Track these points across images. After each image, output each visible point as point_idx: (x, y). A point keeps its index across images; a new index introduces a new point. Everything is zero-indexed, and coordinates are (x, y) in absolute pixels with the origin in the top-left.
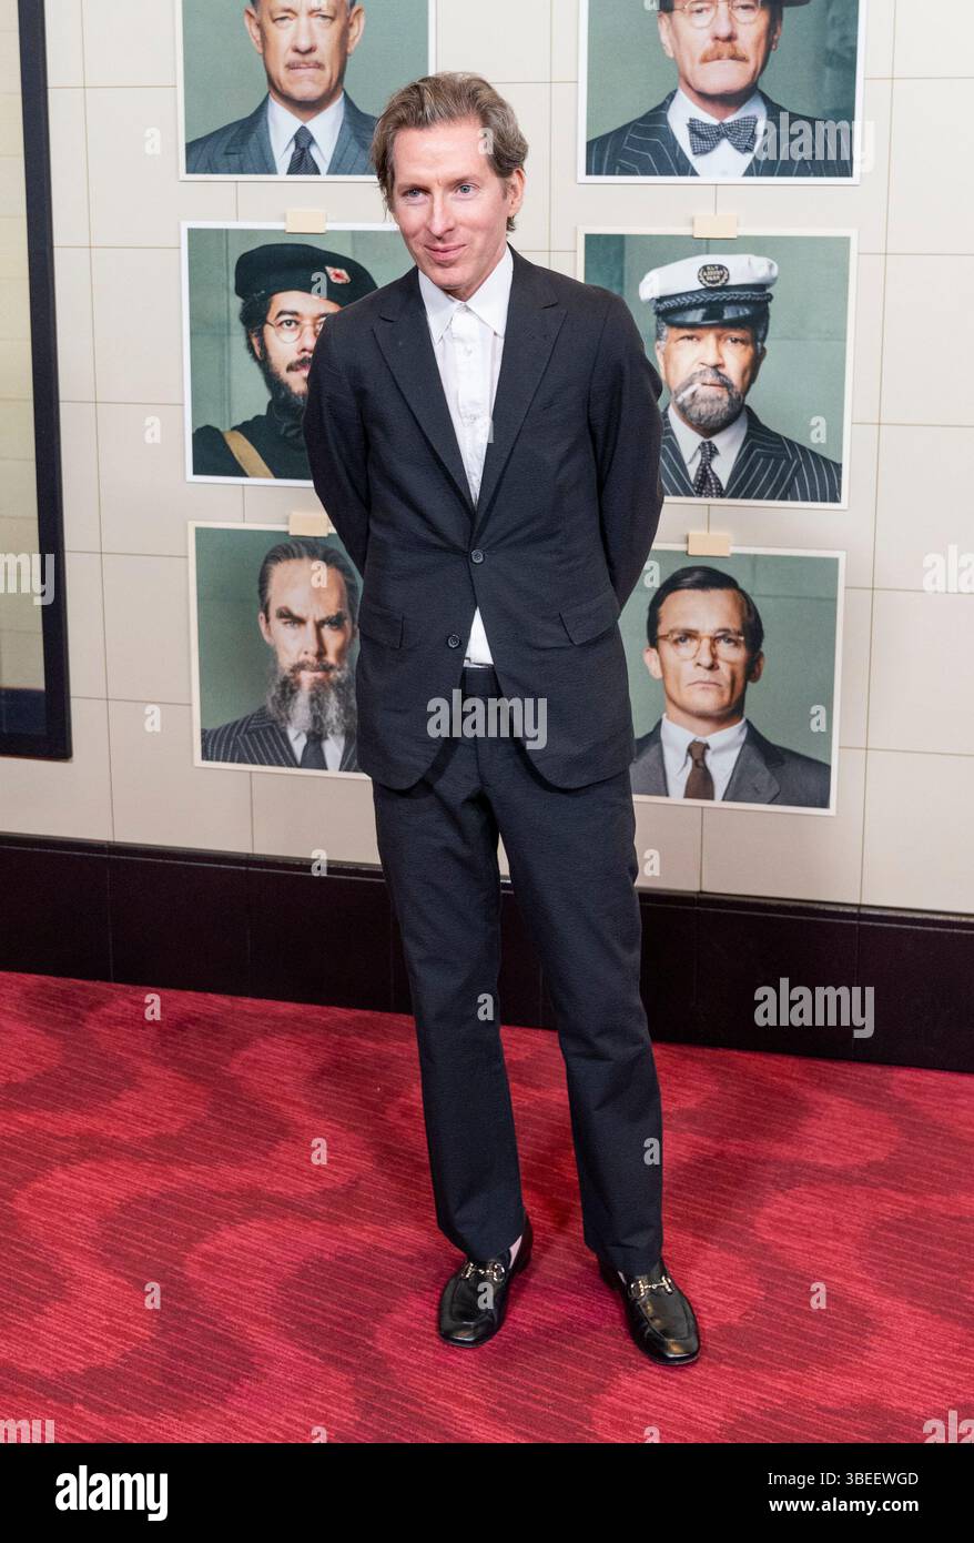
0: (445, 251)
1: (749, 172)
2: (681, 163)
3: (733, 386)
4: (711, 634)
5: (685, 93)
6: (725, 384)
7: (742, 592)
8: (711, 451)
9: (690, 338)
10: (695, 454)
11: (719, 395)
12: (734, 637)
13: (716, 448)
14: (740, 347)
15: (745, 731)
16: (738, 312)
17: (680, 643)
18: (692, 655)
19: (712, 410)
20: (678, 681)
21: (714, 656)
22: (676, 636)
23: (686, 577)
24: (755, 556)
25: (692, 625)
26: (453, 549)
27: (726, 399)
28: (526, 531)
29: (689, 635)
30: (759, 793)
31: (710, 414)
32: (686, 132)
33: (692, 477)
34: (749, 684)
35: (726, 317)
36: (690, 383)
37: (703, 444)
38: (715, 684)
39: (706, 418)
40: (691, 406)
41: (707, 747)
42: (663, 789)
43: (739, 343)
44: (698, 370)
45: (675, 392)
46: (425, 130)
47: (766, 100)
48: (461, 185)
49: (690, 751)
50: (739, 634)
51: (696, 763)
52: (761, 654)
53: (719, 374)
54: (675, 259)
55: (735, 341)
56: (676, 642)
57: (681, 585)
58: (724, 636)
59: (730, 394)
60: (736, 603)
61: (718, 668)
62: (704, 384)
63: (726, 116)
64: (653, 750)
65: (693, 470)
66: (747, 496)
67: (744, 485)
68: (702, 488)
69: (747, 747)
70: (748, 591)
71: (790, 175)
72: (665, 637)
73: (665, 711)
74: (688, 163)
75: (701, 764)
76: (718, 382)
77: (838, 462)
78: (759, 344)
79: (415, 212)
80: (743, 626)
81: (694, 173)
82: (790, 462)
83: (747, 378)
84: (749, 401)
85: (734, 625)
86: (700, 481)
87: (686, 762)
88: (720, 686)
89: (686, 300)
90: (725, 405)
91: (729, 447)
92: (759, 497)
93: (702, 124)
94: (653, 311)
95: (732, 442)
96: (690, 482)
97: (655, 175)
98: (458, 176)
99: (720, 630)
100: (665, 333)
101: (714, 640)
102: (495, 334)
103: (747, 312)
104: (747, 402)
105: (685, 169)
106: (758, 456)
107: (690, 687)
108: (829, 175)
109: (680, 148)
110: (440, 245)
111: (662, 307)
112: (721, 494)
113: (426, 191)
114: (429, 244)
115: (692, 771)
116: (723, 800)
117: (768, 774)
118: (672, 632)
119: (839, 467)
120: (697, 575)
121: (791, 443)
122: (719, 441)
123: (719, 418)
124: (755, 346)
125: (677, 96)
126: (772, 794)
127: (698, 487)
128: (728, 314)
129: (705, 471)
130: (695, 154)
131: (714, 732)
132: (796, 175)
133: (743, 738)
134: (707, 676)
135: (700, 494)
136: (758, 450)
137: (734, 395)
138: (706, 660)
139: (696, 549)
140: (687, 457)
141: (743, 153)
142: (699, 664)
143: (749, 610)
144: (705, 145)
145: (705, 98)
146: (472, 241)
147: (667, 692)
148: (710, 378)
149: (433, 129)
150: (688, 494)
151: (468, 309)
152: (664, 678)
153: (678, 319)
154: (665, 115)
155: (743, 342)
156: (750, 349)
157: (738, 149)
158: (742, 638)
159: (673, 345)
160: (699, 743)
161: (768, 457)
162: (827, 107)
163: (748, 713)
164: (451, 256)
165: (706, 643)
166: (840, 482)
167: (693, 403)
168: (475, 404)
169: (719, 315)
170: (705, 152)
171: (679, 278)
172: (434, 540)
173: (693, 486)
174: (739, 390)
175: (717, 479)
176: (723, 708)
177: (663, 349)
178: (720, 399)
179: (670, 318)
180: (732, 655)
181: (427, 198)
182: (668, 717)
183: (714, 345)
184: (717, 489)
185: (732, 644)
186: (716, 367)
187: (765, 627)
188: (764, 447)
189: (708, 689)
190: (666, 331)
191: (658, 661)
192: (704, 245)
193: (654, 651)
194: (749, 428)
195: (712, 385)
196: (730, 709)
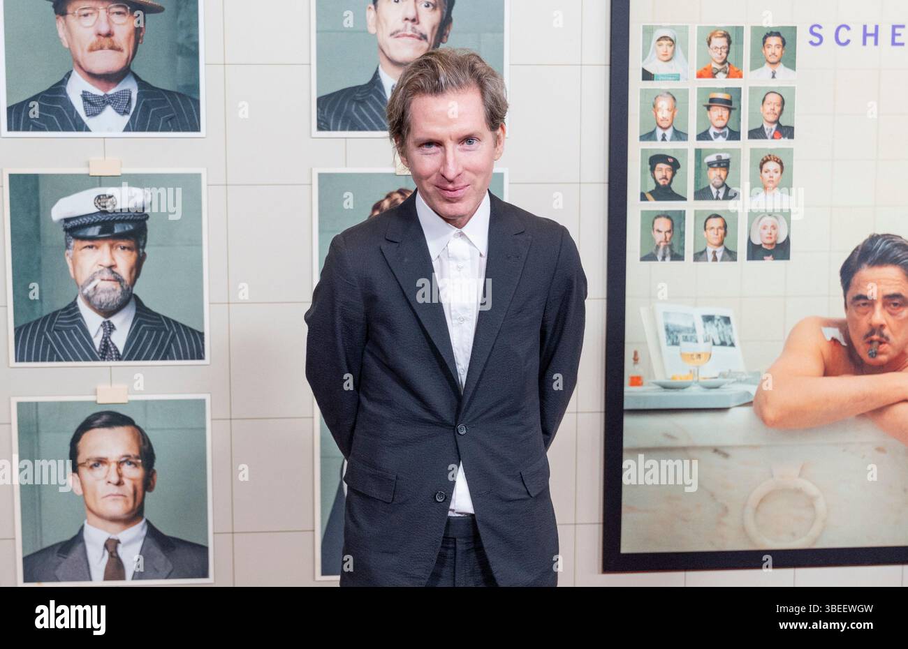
0: (454, 190)
1: (127, 129)
2: (78, 122)
3: (123, 280)
4: (118, 460)
5: (80, 74)
6: (118, 279)
7: (138, 428)
8: (110, 328)
9: (91, 247)
10: (98, 331)
11: (114, 287)
12: (134, 461)
13: (113, 325)
14: (127, 252)
15: (146, 527)
16: (125, 228)
17: (95, 468)
18: (104, 476)
19: (109, 299)
20: (94, 495)
21: (120, 476)
22: (91, 463)
23: (97, 419)
24: (147, 401)
25: (102, 454)
26: (442, 423)
27: (119, 290)
28: (499, 409)
29: (101, 461)
30: (158, 571)
31: (107, 301)
32: (81, 100)
33: (97, 347)
34: (147, 493)
35: (116, 231)
36: (92, 280)
37: (104, 323)
38: (122, 495)
39: (105, 304)
40: (93, 296)
41: (118, 542)
42: (88, 576)
43: (126, 250)
44: (98, 270)
45: (82, 286)
46: (440, 96)
47: (137, 78)
48: (468, 139)
49: (106, 546)
50: (137, 458)
51: (111, 555)
52: (154, 472)
53: (113, 272)
54: (77, 191)
55: (124, 248)
56: (91, 467)
57: (92, 426)
58: (127, 460)
59: (122, 287)
60: (134, 437)
61: (123, 484)
62: (102, 280)
63: (109, 89)
64: (79, 548)
65: (97, 342)
66: (138, 359)
67: (135, 351)
68: (105, 355)
69: (148, 539)
70: (142, 427)
71: (156, 130)
72: (83, 464)
73: (86, 518)
74: (83, 123)
75: (114, 554)
76: (112, 278)
77: (201, 331)
78: (141, 250)
79: (428, 161)
80: (140, 453)
81: (88, 130)
82: (167, 333)
83: (133, 274)
84: (136, 290)
85: (134, 452)
86: (103, 350)
87: (103, 555)
88: (125, 496)
89: (86, 220)
90: (119, 294)
91: (123, 325)
92: (147, 358)
93: (92, 95)
94: (63, 228)
95: (125, 320)
96: (95, 350)
97: (59, 130)
98: (466, 133)
99: (124, 456)
100: (72, 244)
101: (120, 464)
102: (481, 255)
103: (131, 227)
104: (134, 292)
105: (80, 126)
106: (144, 329)
107: (104, 500)
108: (184, 131)
109: (77, 112)
110: (450, 186)
111: (69, 225)
112: (119, 358)
113: (439, 144)
114: (440, 185)
115: (109, 561)
116: (133, 579)
117: (164, 557)
118: (88, 460)
119: (202, 334)
120: (104, 418)
121: (167, 319)
122: (115, 320)
123: (115, 303)
124: (138, 252)
125: (73, 73)
126: (167, 572)
127: (102, 354)
128: (118, 229)
129: (106, 342)
130: (88, 116)
131: (124, 530)
132: (161, 131)
133: (144, 532)
134: (116, 490)
135: (103, 358)
136: (144, 325)
137: (125, 287)
138: (115, 479)
139: (101, 400)
140: (92, 332)
141: (123, 115)
142: (109, 482)
143: (144, 440)
144: (94, 109)
145: (92, 76)
146: (473, 182)
147: (87, 505)
148: (107, 275)
149: (446, 96)
150: (95, 359)
151: (462, 234)
152: (84, 494)
153: (81, 234)
154: (65, 89)
155: (129, 249)
156: (134, 254)
157: (119, 113)
158: (140, 461)
159: (79, 253)
160: (113, 540)
161: (151, 330)
162: (180, 84)
163: (147, 514)
164: (459, 194)
165: (114, 466)
166: (203, 345)
167: (95, 294)
168: (465, 309)
169: (111, 230)
170: (94, 115)
171: (80, 204)
172: (428, 416)
173: (98, 353)
174: (128, 283)
175: (115, 347)
176: (128, 513)
177: (71, 255)
178: (114, 290)
179: (75, 233)
180: (133, 474)
181: (438, 149)
182: (88, 523)
183: (109, 251)
184: (116, 354)
185: (133, 466)
186: (111, 267)
187: (156, 452)
188: (147, 323)
189: (117, 500)
190: (73, 243)
191: (79, 483)
192: (98, 181)
193: (76, 475)
194: (137, 310)
195: (108, 280)
196: (134, 513)
